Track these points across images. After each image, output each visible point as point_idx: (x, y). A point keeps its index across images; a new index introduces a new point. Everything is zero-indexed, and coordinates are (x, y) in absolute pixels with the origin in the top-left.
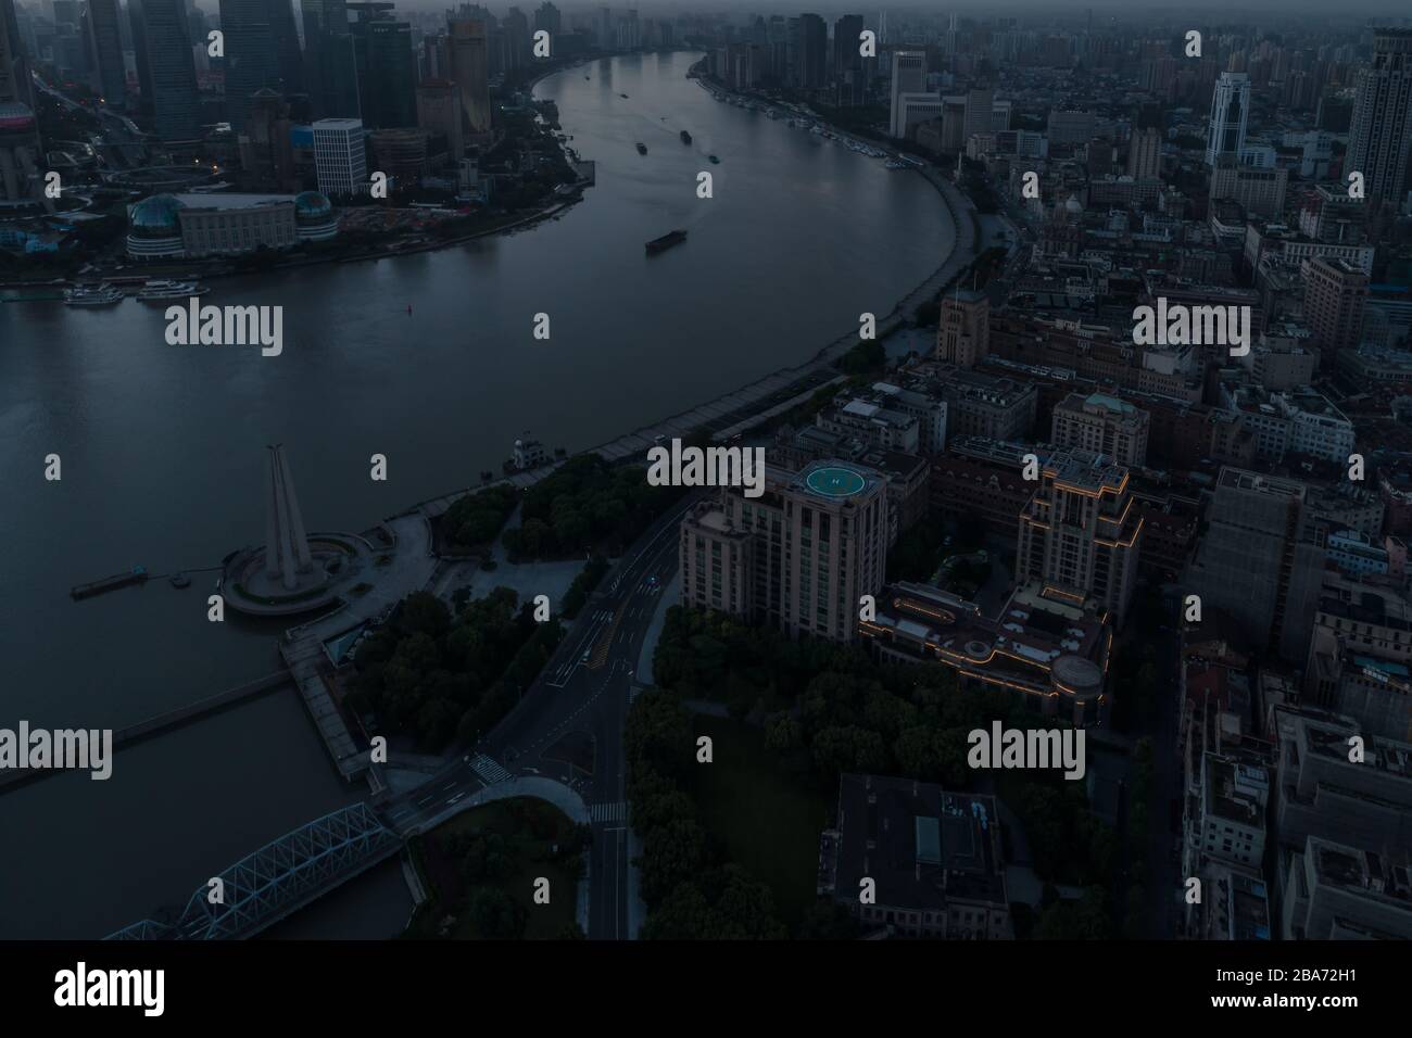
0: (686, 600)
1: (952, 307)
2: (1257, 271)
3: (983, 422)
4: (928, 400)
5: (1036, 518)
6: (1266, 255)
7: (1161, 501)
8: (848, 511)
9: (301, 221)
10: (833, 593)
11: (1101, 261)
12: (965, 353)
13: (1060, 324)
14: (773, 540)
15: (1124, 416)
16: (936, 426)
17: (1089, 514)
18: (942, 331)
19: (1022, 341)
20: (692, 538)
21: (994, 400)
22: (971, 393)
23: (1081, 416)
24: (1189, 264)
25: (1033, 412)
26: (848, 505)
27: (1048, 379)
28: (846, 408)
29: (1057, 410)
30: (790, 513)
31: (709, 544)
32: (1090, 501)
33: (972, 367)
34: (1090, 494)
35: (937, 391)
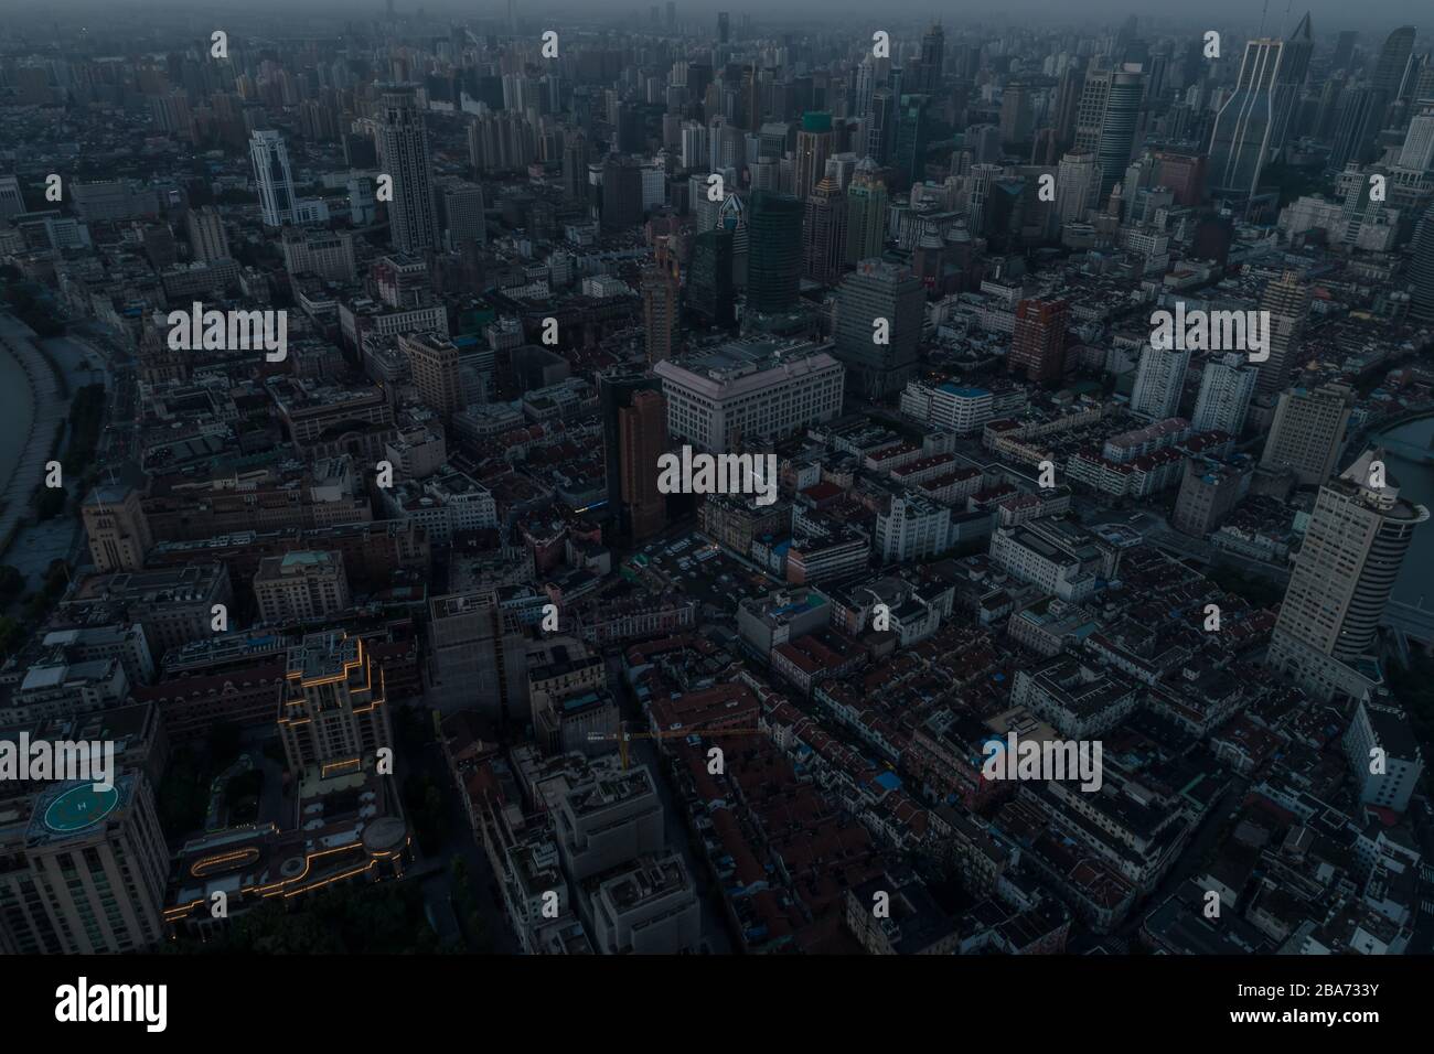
1: (98, 514)
2: (362, 350)
3: (186, 623)
4: (118, 631)
5: (295, 717)
6: (365, 335)
7: (385, 632)
8: (115, 832)
10: (127, 909)
11: (216, 378)
12: (131, 554)
13: (218, 484)
15: (320, 566)
16: (138, 653)
17: (342, 695)
18: (94, 540)
19: (185, 514)
21: (188, 598)
22: (161, 598)
23: (283, 581)
24: (304, 364)
25: (229, 587)
26: (111, 827)
27: (230, 547)
28: (26, 686)
29: (257, 584)
30: (41, 868)
32: (340, 684)
33: (146, 566)
34: (338, 678)
35: (121, 614)
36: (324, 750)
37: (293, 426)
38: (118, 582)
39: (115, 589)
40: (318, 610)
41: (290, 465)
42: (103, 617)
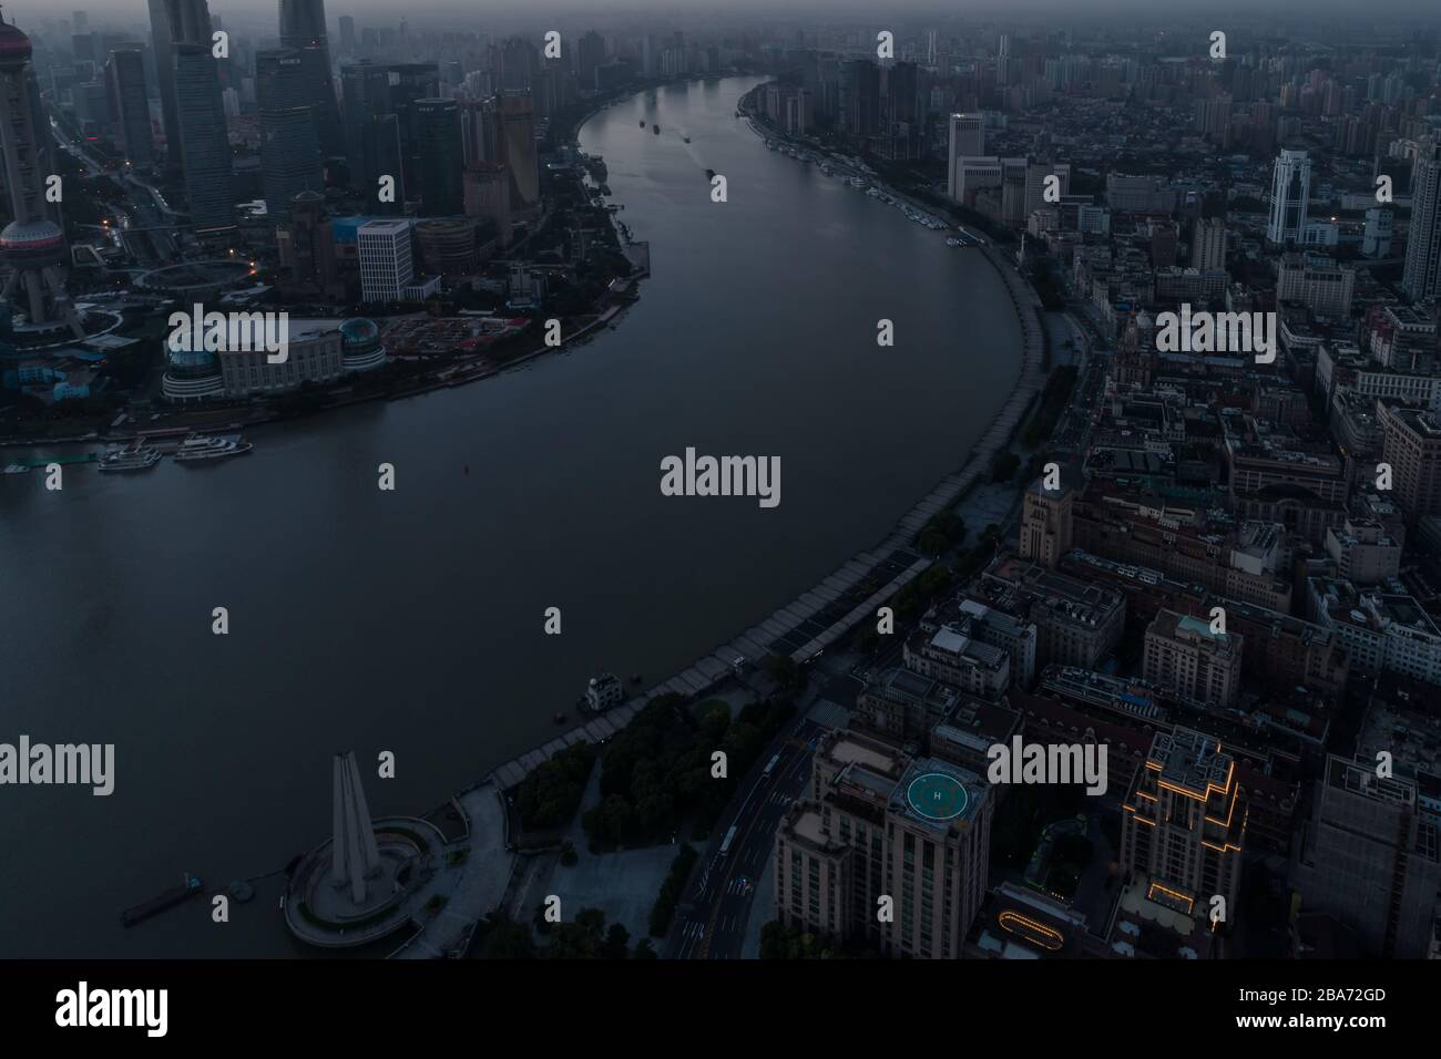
0: (781, 913)
1: (1036, 503)
2: (1332, 405)
3: (1073, 643)
4: (1017, 625)
5: (1141, 812)
6: (1340, 389)
7: (1264, 758)
8: (953, 841)
9: (348, 350)
10: (937, 921)
11: (1175, 393)
12: (1050, 551)
13: (1144, 511)
14: (873, 856)
15: (1217, 645)
16: (1026, 654)
17: (1196, 817)
18: (1026, 525)
19: (1107, 528)
20: (788, 851)
21: (1083, 619)
22: (1061, 607)
23: (1175, 644)
24: (1265, 404)
25: (1122, 621)
26: (952, 833)
27: (1135, 581)
28: (936, 642)
29: (1148, 635)
30: (891, 834)
31: (806, 860)
32: (1197, 803)
33: (1059, 568)
34: (1197, 796)
35: (1024, 608)
36: (1159, 865)
37: (1233, 472)
38: (1033, 573)
39: (1028, 580)
40: (1200, 696)
41: (1217, 514)
42: (1009, 604)
